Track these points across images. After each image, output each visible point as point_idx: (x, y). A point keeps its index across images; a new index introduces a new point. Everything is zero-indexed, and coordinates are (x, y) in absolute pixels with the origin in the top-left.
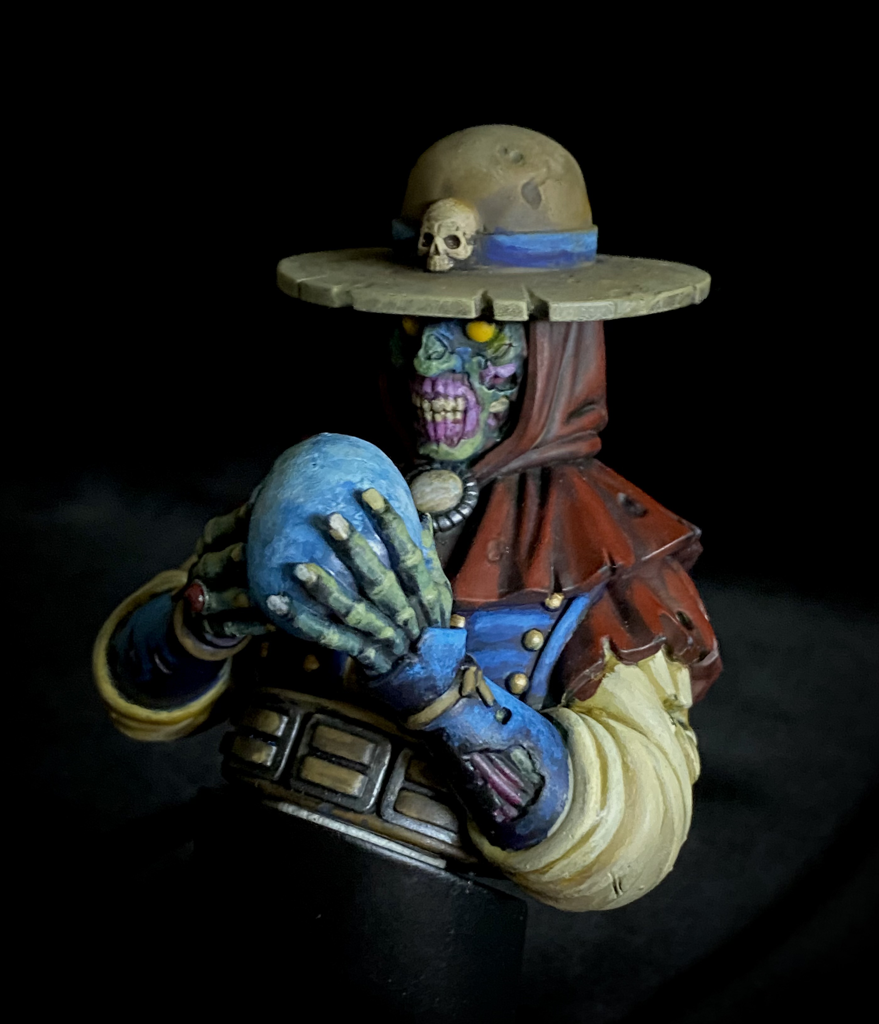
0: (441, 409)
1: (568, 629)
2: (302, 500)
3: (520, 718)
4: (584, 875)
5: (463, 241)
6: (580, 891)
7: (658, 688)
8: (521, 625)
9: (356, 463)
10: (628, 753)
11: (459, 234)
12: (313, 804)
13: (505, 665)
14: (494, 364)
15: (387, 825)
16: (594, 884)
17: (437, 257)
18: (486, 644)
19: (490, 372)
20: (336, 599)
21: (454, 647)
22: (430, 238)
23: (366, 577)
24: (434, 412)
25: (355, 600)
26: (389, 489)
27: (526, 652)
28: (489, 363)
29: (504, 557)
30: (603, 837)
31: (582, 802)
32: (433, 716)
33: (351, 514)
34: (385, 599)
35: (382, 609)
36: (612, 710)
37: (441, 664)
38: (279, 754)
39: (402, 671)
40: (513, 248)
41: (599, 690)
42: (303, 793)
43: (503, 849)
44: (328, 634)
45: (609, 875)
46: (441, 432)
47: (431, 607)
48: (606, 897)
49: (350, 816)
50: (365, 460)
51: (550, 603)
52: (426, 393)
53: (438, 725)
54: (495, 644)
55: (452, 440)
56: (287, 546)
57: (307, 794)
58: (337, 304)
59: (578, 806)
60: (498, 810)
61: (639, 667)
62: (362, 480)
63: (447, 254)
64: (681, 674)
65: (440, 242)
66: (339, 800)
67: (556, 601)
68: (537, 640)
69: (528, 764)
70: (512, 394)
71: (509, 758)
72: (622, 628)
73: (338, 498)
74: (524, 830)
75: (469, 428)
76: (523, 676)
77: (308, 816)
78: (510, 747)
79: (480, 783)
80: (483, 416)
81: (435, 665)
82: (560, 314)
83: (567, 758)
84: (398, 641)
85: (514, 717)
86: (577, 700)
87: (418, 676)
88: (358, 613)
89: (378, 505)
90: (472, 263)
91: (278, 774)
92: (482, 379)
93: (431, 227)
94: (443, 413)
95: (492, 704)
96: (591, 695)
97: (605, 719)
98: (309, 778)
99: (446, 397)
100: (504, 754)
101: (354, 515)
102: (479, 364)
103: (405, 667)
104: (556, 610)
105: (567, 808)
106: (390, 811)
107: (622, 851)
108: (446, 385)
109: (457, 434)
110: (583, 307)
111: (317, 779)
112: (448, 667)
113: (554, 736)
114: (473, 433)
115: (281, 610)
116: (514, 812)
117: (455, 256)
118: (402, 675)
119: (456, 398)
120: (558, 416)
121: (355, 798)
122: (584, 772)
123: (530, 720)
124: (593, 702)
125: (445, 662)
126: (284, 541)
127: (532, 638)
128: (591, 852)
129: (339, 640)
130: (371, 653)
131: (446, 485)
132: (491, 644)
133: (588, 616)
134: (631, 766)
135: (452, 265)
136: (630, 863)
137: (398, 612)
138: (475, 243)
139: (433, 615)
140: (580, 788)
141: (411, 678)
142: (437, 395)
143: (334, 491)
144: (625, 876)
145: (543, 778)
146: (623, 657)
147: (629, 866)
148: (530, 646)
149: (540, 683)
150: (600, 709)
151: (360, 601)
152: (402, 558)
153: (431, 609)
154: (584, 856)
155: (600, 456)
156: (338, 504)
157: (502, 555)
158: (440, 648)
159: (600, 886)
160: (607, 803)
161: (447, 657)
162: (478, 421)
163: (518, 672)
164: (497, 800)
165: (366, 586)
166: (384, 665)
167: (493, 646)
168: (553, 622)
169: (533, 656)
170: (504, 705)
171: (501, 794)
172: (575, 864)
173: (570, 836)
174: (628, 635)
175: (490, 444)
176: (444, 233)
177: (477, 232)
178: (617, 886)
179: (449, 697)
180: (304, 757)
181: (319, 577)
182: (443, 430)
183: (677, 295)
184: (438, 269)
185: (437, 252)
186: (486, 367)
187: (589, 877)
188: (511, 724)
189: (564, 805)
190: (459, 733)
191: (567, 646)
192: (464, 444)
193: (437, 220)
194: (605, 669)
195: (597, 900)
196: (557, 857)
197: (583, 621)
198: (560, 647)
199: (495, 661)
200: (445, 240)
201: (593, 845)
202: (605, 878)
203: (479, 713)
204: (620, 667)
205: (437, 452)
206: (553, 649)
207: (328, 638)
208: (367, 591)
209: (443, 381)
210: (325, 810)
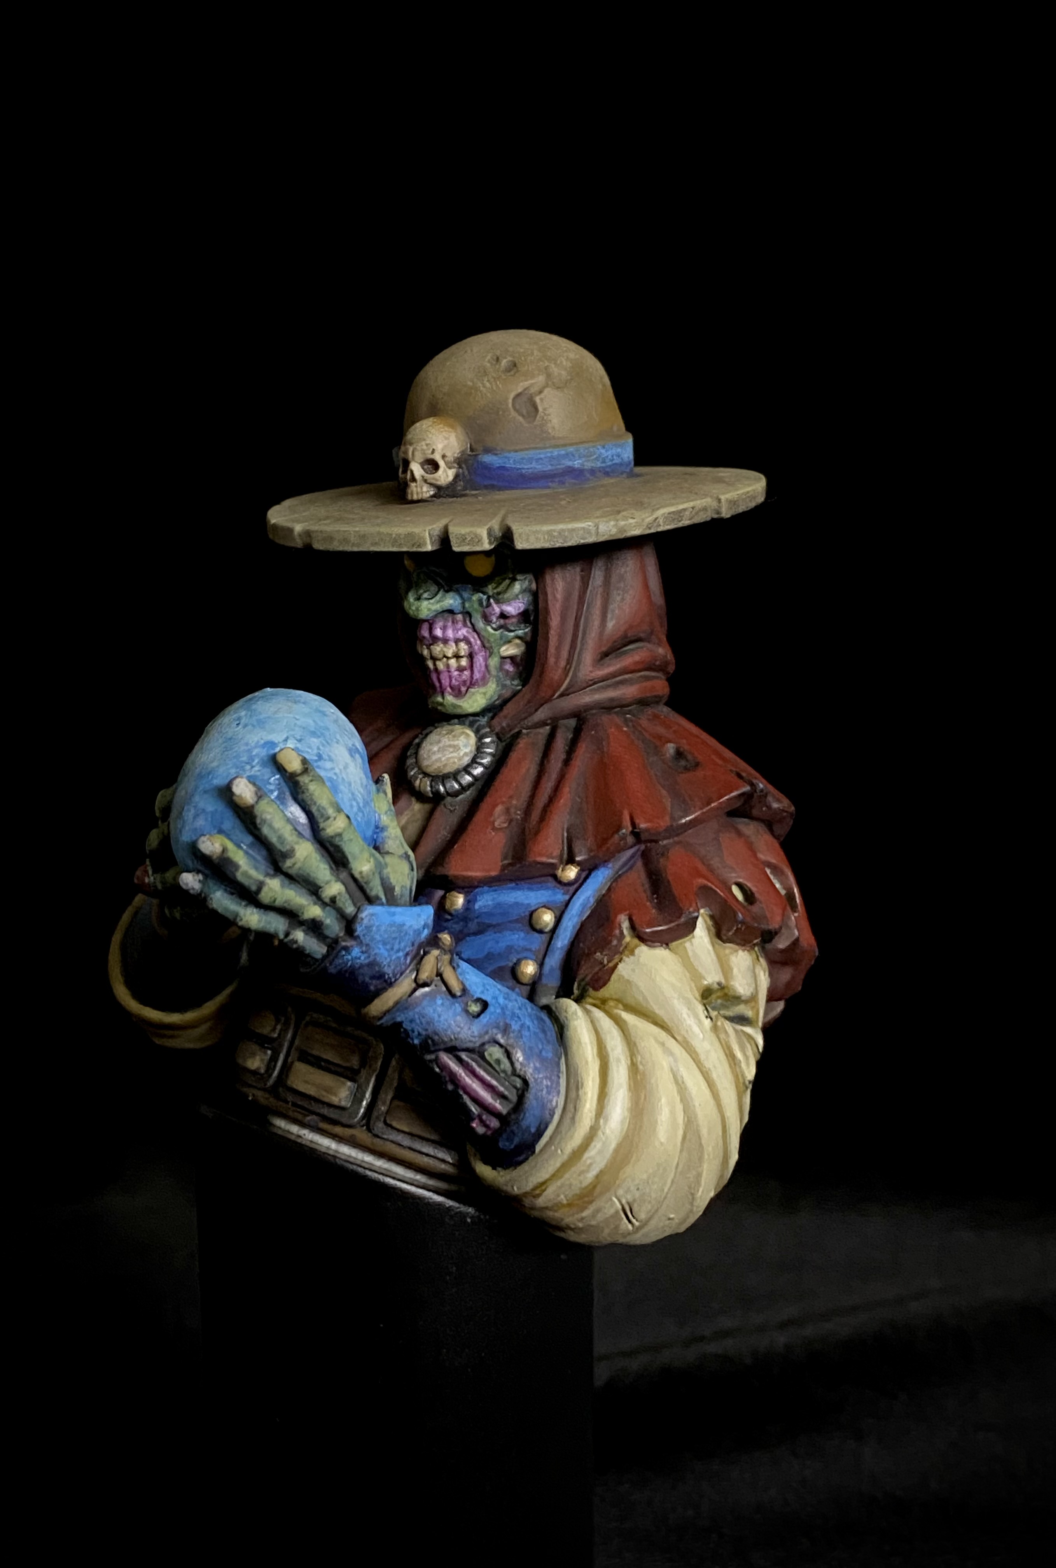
0: (441, 656)
1: (584, 906)
2: (215, 764)
3: (499, 1011)
4: (586, 1199)
5: (441, 463)
6: (582, 1219)
7: (695, 975)
8: (526, 902)
9: (285, 721)
10: (638, 1051)
11: (437, 457)
12: (300, 1117)
13: (510, 949)
14: (498, 602)
15: (377, 1141)
16: (598, 1211)
17: (413, 485)
18: (489, 926)
19: (494, 610)
20: (245, 874)
21: (406, 927)
22: (406, 463)
23: (276, 848)
24: (434, 659)
25: (267, 875)
26: (321, 747)
27: (536, 935)
28: (492, 601)
29: (514, 823)
30: (600, 1152)
31: (573, 1110)
32: (385, 1008)
33: (266, 777)
34: (301, 872)
35: (304, 884)
36: (630, 1001)
37: (388, 947)
38: (274, 1059)
39: (336, 956)
40: (503, 468)
41: (614, 977)
42: (290, 1103)
43: (494, 1168)
44: (245, 915)
45: (615, 1199)
46: (445, 682)
47: (365, 880)
48: (617, 1227)
49: (338, 1130)
50: (297, 717)
51: (563, 875)
52: (424, 637)
53: (393, 1018)
54: (498, 925)
55: (460, 691)
56: (196, 816)
57: (294, 1104)
58: (299, 543)
59: (569, 1115)
60: (477, 1121)
61: (670, 949)
62: (286, 740)
63: (425, 481)
64: (737, 957)
65: (416, 469)
66: (325, 1111)
67: (572, 873)
68: (548, 918)
69: (506, 1064)
70: (526, 633)
71: (483, 1057)
72: (648, 904)
73: (253, 760)
74: (507, 1144)
75: (477, 675)
76: (531, 962)
77: (298, 1131)
78: (483, 1044)
79: (450, 1087)
80: (494, 662)
81: (380, 949)
82: (527, 540)
83: (560, 1059)
84: (328, 921)
85: (491, 1009)
86: (591, 989)
87: (358, 961)
88: (271, 889)
89: (294, 765)
90: (459, 488)
91: (271, 1082)
92: (486, 619)
93: (406, 452)
94: (445, 659)
95: (459, 994)
96: (605, 984)
97: (619, 1012)
98: (295, 1087)
99: (445, 641)
100: (479, 1053)
101: (270, 778)
102: (480, 602)
103: (340, 951)
104: (570, 884)
105: (556, 1118)
106: (381, 1125)
107: (628, 1170)
108: (444, 629)
109: (464, 682)
110: (554, 531)
111: (302, 1087)
112: (398, 951)
113: (544, 1031)
114: (484, 681)
115: (193, 889)
116: (494, 1123)
117: (434, 482)
118: (339, 961)
119: (457, 641)
120: (588, 657)
121: (343, 1109)
122: (576, 1074)
123: (513, 1014)
124: (609, 990)
125: (393, 945)
126: (193, 811)
127: (540, 918)
128: (587, 1171)
129: (259, 921)
130: (299, 936)
131: (456, 743)
132: (494, 926)
133: (609, 889)
134: (641, 1067)
135: (432, 493)
136: (638, 1184)
137: (320, 887)
138: (460, 467)
139: (371, 890)
140: (573, 1094)
141: (349, 964)
142: (435, 639)
143: (252, 752)
144: (634, 1200)
145: (525, 1082)
146: (645, 937)
147: (638, 1189)
148: (538, 927)
149: (552, 970)
150: (617, 1000)
151: (273, 876)
152: (322, 825)
153: (366, 883)
154: (579, 1175)
156: (253, 767)
157: (511, 821)
158: (383, 928)
159: (606, 1214)
160: (605, 1111)
161: (395, 938)
162: (487, 666)
163: (526, 958)
164: (473, 1110)
165: (278, 858)
166: (316, 948)
167: (497, 927)
168: (567, 897)
169: (545, 938)
170: (478, 995)
171: (477, 1101)
172: (570, 1185)
173: (559, 1151)
174: (654, 911)
175: (507, 694)
176: (419, 457)
177: (463, 452)
178: (628, 1212)
179: (405, 985)
180: (292, 1063)
181: (224, 850)
182: (448, 680)
183: (685, 510)
184: (415, 497)
185: (414, 479)
186: (489, 605)
187: (591, 1202)
188: (485, 1018)
189: (554, 1113)
190: (418, 1029)
191: (583, 925)
192: (473, 694)
193: (411, 444)
194: (620, 952)
195: (607, 1231)
196: (547, 1176)
197: (604, 895)
198: (574, 927)
199: (500, 945)
200: (422, 465)
201: (589, 1162)
202: (609, 1203)
203: (442, 1004)
204: (643, 951)
205: (442, 704)
206: (565, 929)
207: (244, 919)
208: (280, 864)
209: (441, 624)
210: (312, 1123)
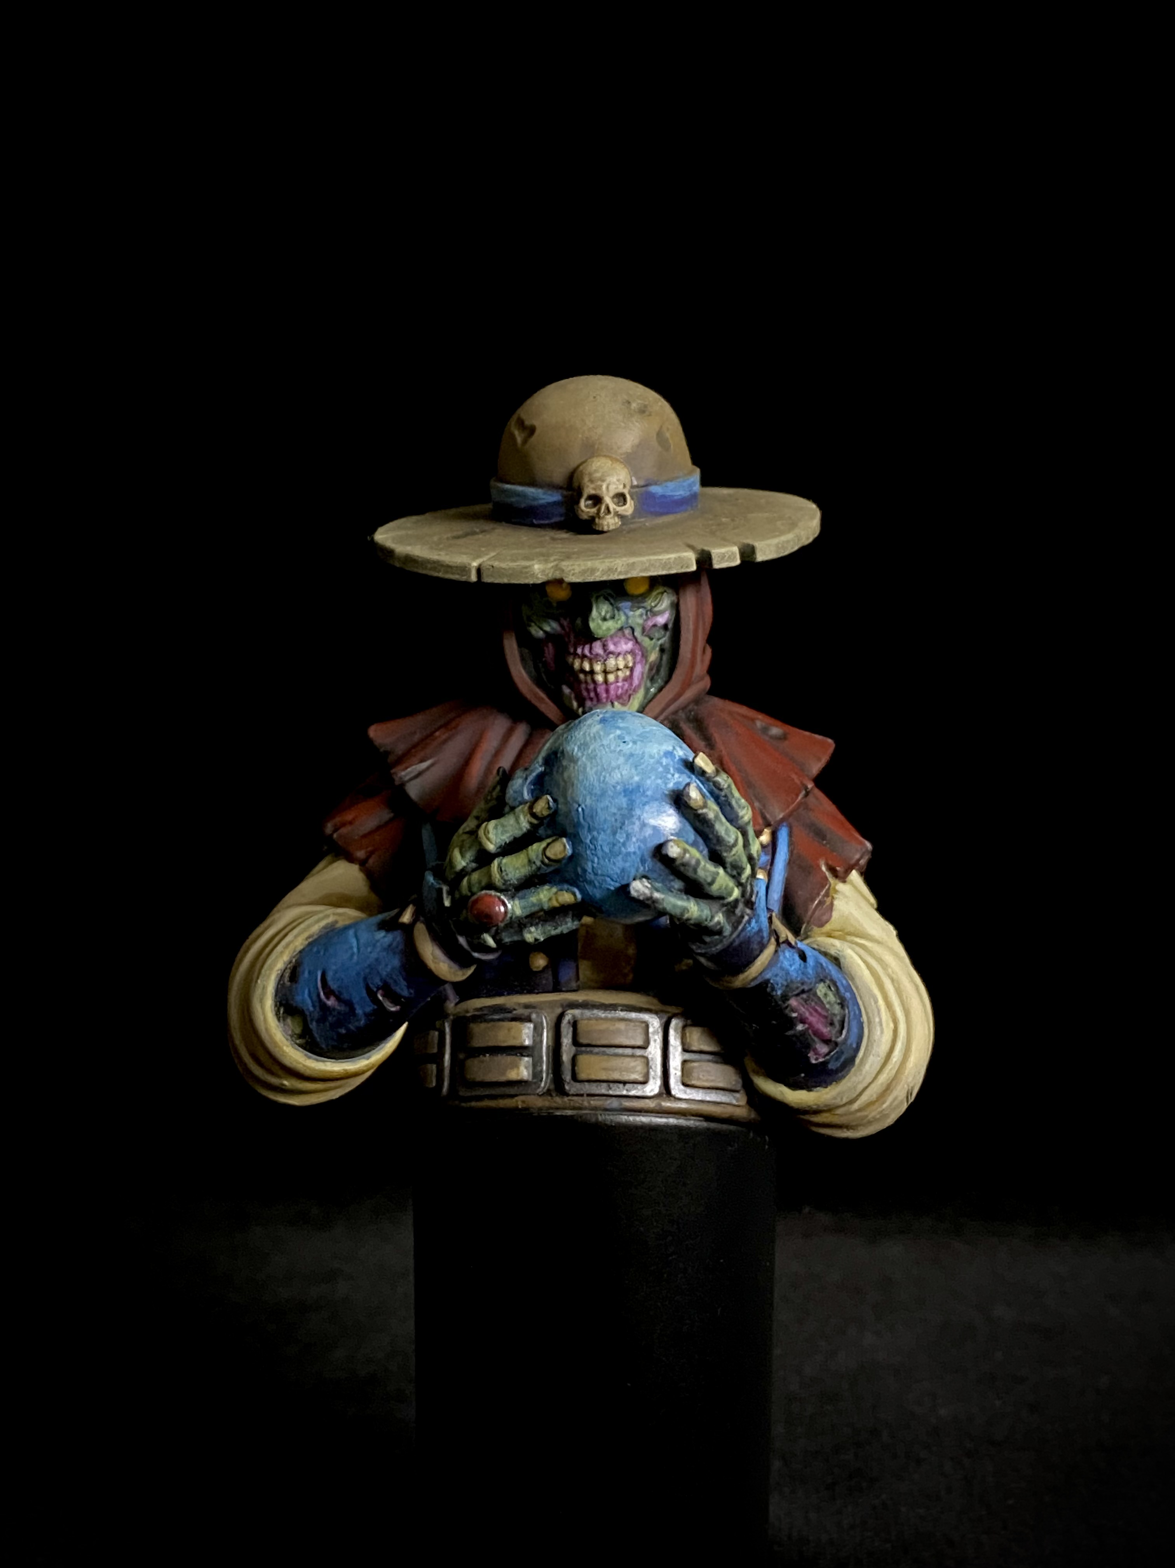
155: (712, 692)
